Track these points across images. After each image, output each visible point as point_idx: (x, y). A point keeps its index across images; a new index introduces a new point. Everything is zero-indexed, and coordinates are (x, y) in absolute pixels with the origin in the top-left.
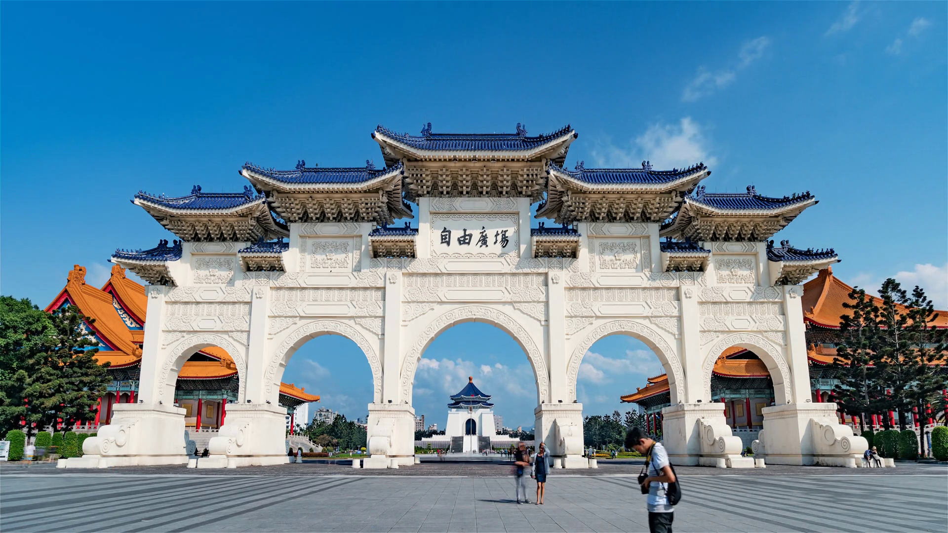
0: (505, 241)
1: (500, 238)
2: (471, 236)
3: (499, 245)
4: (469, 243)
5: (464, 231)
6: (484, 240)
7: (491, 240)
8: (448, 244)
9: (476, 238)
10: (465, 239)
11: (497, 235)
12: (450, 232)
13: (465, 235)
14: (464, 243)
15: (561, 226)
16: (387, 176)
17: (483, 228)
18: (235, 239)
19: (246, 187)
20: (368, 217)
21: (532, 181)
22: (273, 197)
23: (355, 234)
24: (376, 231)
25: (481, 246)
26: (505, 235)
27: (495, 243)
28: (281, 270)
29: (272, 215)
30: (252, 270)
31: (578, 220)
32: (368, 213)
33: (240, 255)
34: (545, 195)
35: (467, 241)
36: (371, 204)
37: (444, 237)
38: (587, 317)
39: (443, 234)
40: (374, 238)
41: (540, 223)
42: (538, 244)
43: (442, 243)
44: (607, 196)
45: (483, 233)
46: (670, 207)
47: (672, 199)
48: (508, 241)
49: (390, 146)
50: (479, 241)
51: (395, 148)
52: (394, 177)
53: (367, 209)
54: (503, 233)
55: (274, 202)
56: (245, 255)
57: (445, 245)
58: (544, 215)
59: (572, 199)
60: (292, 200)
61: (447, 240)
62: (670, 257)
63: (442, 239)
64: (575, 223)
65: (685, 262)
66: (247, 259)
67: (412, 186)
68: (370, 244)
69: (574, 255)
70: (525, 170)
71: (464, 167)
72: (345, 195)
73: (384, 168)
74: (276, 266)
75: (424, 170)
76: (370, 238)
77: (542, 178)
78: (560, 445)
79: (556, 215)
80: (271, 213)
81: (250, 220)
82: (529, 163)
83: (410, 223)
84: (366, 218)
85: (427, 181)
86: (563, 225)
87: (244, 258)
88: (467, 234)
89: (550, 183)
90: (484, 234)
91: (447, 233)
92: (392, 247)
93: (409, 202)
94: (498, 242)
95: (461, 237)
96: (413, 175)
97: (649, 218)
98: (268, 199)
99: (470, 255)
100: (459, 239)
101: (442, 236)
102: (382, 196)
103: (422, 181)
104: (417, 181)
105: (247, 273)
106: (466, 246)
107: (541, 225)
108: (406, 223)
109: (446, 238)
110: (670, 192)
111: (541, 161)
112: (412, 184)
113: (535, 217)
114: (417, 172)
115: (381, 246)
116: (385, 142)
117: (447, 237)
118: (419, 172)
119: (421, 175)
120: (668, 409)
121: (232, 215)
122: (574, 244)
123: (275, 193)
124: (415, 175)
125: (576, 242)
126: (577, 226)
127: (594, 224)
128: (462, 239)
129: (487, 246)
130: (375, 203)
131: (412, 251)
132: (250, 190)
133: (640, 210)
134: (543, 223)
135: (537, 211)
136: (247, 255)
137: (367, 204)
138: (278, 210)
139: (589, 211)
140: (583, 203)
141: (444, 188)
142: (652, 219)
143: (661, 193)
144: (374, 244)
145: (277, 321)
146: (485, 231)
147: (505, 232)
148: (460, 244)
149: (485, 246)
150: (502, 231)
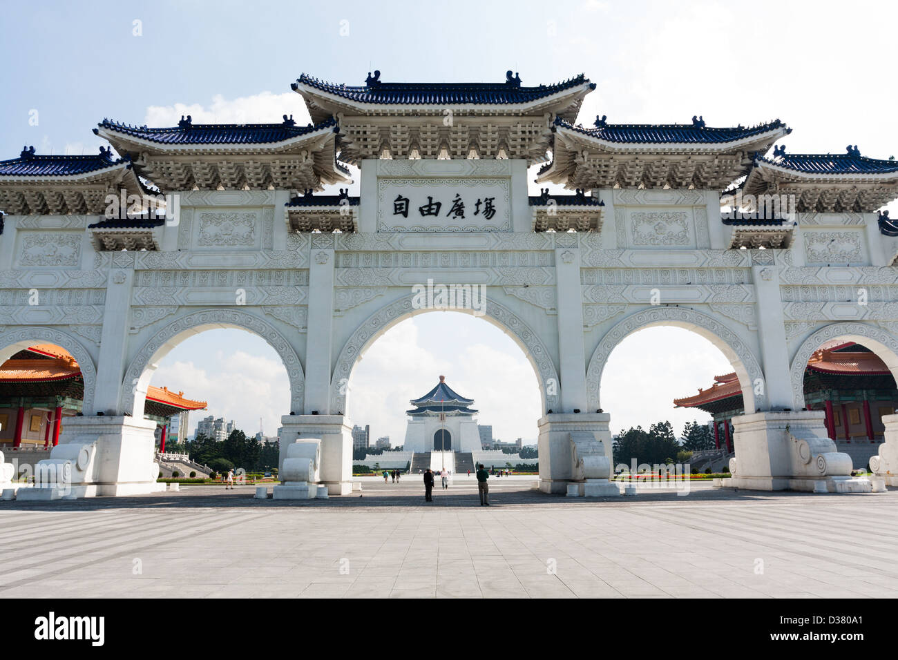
0: (490, 211)
1: (482, 207)
2: (439, 205)
3: (481, 216)
4: (436, 214)
5: (430, 199)
6: (458, 209)
7: (469, 209)
8: (405, 214)
9: (447, 206)
10: (431, 209)
11: (479, 203)
12: (407, 201)
13: (431, 204)
14: (430, 214)
15: (574, 193)
16: (314, 134)
17: (458, 195)
18: (83, 210)
19: (102, 149)
20: (284, 184)
21: (530, 139)
22: (142, 160)
23: (265, 203)
24: (295, 201)
25: (454, 218)
26: (490, 204)
27: (476, 214)
28: (152, 249)
29: (140, 182)
30: (108, 250)
31: (599, 186)
32: (285, 179)
33: (91, 230)
34: (550, 154)
35: (433, 211)
36: (289, 167)
37: (398, 207)
39: (397, 203)
40: (293, 209)
41: (542, 190)
42: (540, 215)
43: (396, 213)
44: (640, 157)
45: (457, 201)
46: (735, 171)
47: (737, 161)
48: (494, 211)
49: (319, 98)
50: (452, 211)
51: (325, 101)
52: (324, 136)
53: (285, 173)
54: (488, 201)
55: (144, 167)
56: (97, 230)
57: (401, 216)
58: (549, 179)
59: (589, 160)
60: (172, 163)
61: (403, 210)
62: (737, 231)
63: (396, 209)
64: (595, 190)
65: (760, 236)
66: (101, 236)
67: (351, 146)
68: (287, 215)
69: (594, 226)
70: (519, 126)
71: (429, 122)
72: (252, 157)
73: (310, 124)
74: (145, 243)
75: (369, 126)
76: (287, 209)
77: (544, 136)
78: (577, 466)
79: (566, 180)
80: (139, 179)
82: (525, 119)
83: (347, 190)
84: (281, 184)
85: (374, 140)
86: (578, 191)
87: (95, 234)
88: (433, 202)
89: (557, 142)
90: (459, 203)
91: (404, 202)
92: (320, 220)
93: (345, 164)
94: (480, 212)
95: (425, 207)
96: (352, 132)
97: (705, 184)
98: (135, 163)
99: (437, 228)
100: (421, 209)
101: (396, 205)
102: (306, 158)
103: (365, 140)
104: (359, 139)
105: (101, 253)
106: (432, 216)
107: (544, 192)
108: (341, 190)
109: (401, 208)
110: (734, 153)
111: (543, 116)
112: (351, 143)
113: (535, 181)
114: (359, 129)
115: (303, 218)
116: (312, 94)
117: (404, 206)
118: (361, 130)
119: (365, 133)
120: (742, 418)
121: (80, 182)
122: (593, 216)
123: (145, 155)
124: (355, 133)
125: (597, 212)
126: (598, 193)
127: (623, 190)
128: (426, 209)
129: (463, 217)
130: (295, 167)
131: (350, 224)
132: (109, 152)
133: (691, 175)
134: (547, 190)
135: (538, 174)
136: (102, 230)
137: (283, 167)
138: (150, 175)
139: (615, 174)
140: (606, 166)
141: (399, 147)
142: (709, 184)
143: (721, 154)
144: (292, 216)
145: (145, 312)
146: (460, 199)
147: (491, 200)
148: (423, 215)
149: (460, 217)
150: (487, 199)
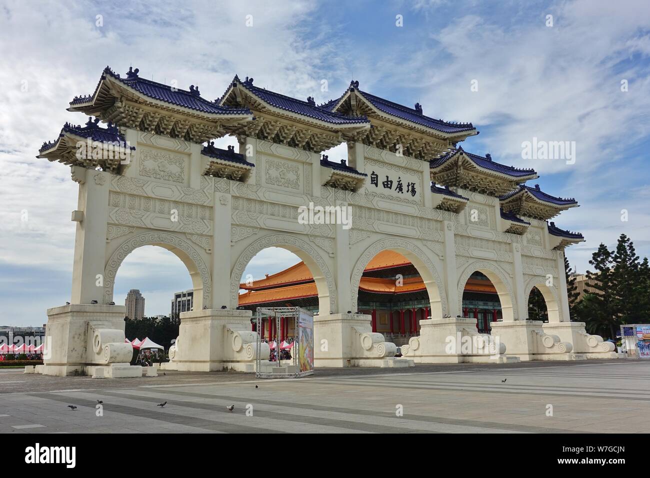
0: (414, 192)
1: (410, 188)
2: (391, 182)
3: (410, 193)
4: (390, 188)
5: (387, 177)
6: (400, 187)
7: (405, 188)
8: (377, 186)
9: (395, 185)
10: (388, 184)
11: (408, 186)
12: (377, 176)
13: (387, 181)
14: (388, 187)
17: (399, 178)
25: (398, 192)
26: (413, 187)
27: (408, 191)
28: (243, 182)
30: (212, 175)
35: (389, 186)
38: (465, 257)
39: (373, 176)
43: (372, 183)
45: (399, 182)
48: (416, 192)
50: (397, 187)
57: (374, 185)
61: (375, 182)
62: (506, 223)
63: (372, 180)
64: (455, 188)
69: (458, 211)
74: (235, 175)
81: (219, 127)
83: (345, 161)
84: (315, 149)
87: (212, 163)
88: (389, 180)
91: (375, 176)
94: (410, 191)
97: (495, 194)
99: (391, 198)
100: (383, 183)
101: (372, 178)
106: (389, 189)
108: (342, 160)
117: (375, 179)
126: (456, 190)
128: (386, 183)
129: (402, 193)
141: (374, 140)
145: (238, 230)
146: (401, 181)
147: (414, 184)
148: (385, 187)
149: (400, 192)
150: (412, 183)
